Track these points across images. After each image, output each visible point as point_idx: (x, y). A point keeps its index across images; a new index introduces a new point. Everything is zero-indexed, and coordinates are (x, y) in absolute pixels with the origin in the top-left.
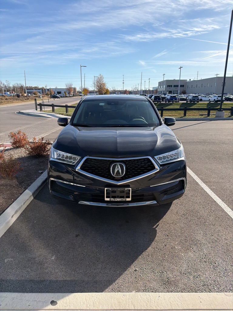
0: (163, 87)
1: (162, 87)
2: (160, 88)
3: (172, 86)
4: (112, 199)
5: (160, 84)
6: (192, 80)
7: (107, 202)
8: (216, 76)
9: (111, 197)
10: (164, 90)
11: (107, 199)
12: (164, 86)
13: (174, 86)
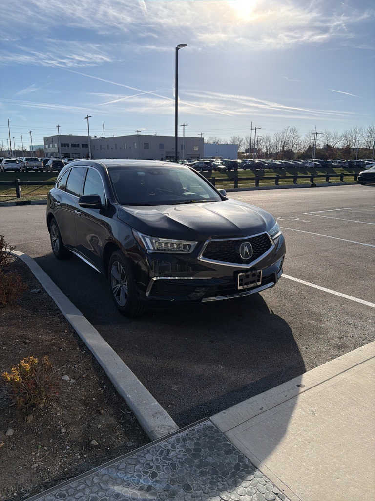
0: (53, 147)
1: (51, 146)
2: (49, 147)
3: (68, 145)
4: (245, 286)
5: (47, 140)
6: (98, 137)
7: (241, 291)
8: (137, 133)
9: (243, 284)
10: (56, 151)
11: (240, 288)
12: (56, 145)
13: (73, 145)
